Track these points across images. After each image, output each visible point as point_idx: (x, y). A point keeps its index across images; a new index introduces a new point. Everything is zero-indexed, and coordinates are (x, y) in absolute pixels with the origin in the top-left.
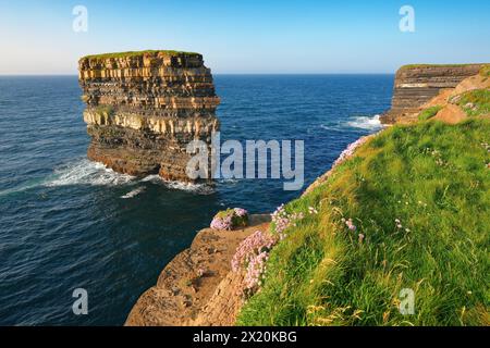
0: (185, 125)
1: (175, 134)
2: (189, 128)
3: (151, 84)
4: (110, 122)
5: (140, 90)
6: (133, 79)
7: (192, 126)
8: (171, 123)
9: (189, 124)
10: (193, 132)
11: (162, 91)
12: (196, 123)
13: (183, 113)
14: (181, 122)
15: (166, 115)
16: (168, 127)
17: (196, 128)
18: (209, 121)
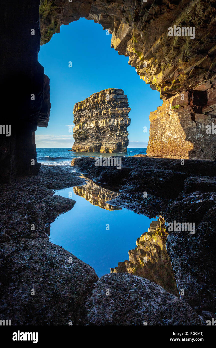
0: (114, 121)
1: (109, 126)
2: (116, 123)
3: (101, 104)
4: (83, 127)
5: (96, 108)
6: (94, 103)
7: (117, 121)
8: (108, 121)
9: (116, 120)
10: (117, 124)
11: (105, 107)
12: (119, 120)
13: (114, 116)
14: (112, 120)
15: (106, 118)
16: (106, 123)
17: (119, 122)
18: (125, 119)
